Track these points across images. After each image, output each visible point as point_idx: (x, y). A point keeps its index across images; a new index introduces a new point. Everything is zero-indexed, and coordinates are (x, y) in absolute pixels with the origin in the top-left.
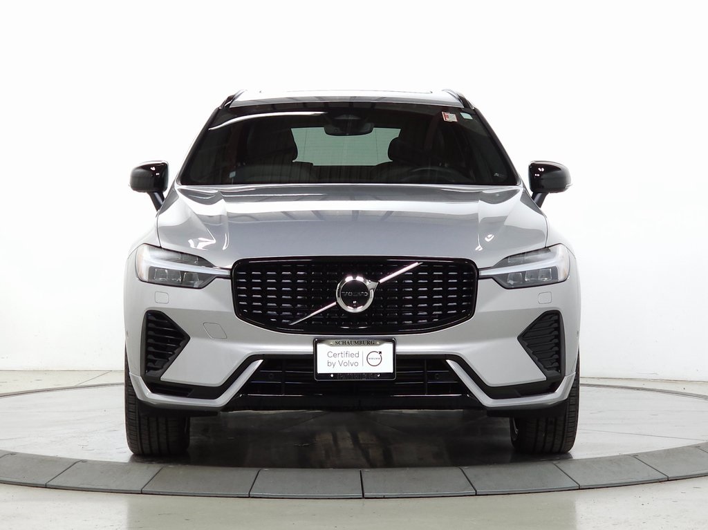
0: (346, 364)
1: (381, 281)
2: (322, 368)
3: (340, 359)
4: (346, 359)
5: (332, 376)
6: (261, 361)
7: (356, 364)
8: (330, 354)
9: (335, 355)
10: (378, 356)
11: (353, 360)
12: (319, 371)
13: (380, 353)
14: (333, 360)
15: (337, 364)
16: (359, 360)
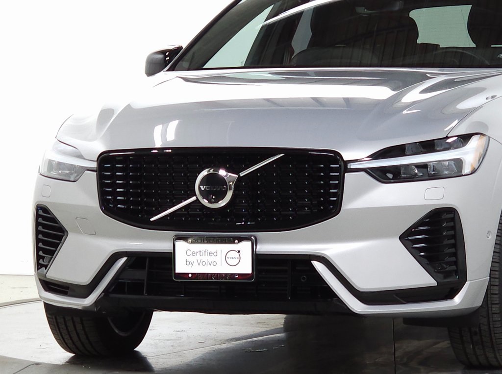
0: (205, 263)
1: (242, 174)
2: (181, 267)
3: (198, 257)
4: (205, 258)
5: (190, 275)
6: (124, 259)
7: (214, 264)
8: (189, 253)
9: (193, 254)
10: (237, 255)
11: (211, 259)
12: (177, 271)
13: (239, 252)
14: (191, 259)
15: (196, 264)
16: (217, 259)
